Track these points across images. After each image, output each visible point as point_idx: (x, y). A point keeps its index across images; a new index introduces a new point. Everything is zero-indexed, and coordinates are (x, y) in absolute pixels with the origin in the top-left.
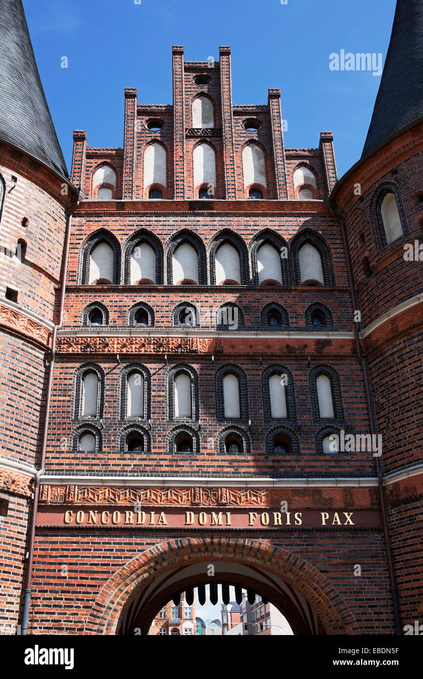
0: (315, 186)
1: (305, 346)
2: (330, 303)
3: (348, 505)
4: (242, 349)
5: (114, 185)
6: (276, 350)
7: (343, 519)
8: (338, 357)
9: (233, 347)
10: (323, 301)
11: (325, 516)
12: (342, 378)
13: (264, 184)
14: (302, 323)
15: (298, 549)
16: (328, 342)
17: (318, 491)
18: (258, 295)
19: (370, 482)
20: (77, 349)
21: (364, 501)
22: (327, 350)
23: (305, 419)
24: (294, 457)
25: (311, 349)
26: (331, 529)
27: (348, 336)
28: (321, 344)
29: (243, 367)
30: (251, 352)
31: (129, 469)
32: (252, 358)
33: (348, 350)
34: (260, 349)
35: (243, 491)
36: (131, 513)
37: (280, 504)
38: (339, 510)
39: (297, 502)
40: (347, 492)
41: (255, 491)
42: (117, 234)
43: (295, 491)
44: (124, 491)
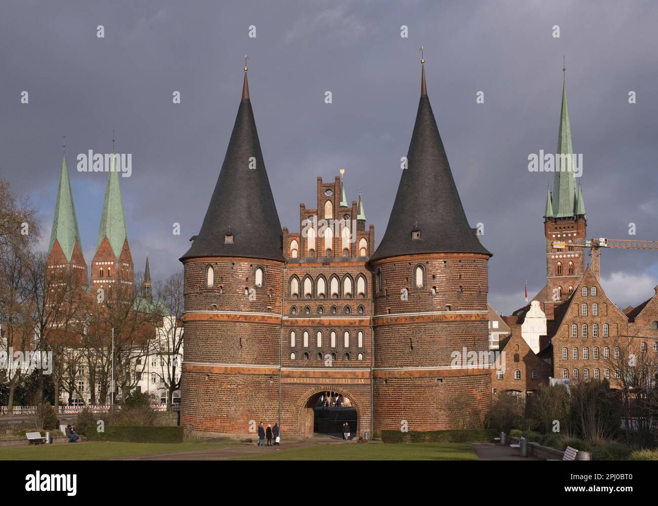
0: (366, 248)
1: (355, 322)
2: (365, 304)
3: (363, 377)
4: (337, 324)
5: (297, 249)
6: (347, 324)
7: (361, 381)
8: (365, 327)
9: (334, 323)
10: (363, 303)
11: (356, 380)
12: (366, 334)
13: (349, 248)
14: (356, 313)
16: (363, 321)
17: (355, 373)
19: (369, 370)
20: (289, 324)
21: (367, 376)
22: (362, 323)
23: (354, 348)
24: (349, 361)
25: (357, 324)
26: (358, 385)
27: (369, 318)
28: (361, 321)
29: (337, 330)
30: (339, 325)
31: (304, 365)
32: (339, 327)
33: (369, 323)
34: (342, 324)
35: (335, 373)
36: (305, 379)
37: (345, 377)
38: (360, 378)
39: (349, 376)
40: (363, 373)
41: (338, 373)
42: (298, 276)
43: (349, 373)
44: (303, 372)
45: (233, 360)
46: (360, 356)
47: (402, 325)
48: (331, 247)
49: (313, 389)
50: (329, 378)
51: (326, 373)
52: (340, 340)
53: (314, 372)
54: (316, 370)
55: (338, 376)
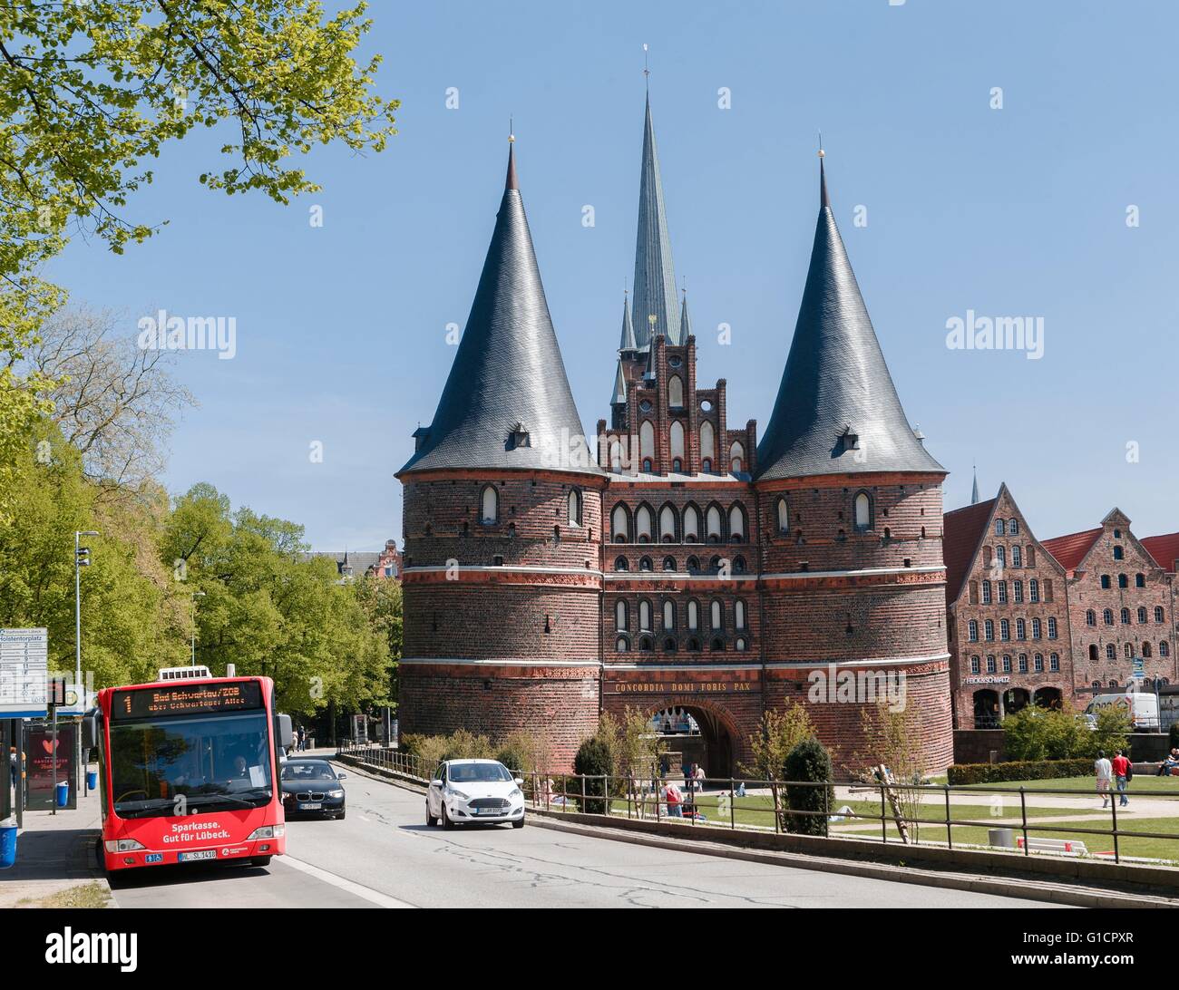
0: (742, 458)
1: (732, 585)
2: (746, 555)
3: (748, 680)
4: (699, 587)
6: (717, 589)
7: (745, 686)
8: (749, 592)
9: (695, 586)
10: (743, 553)
11: (736, 685)
12: (749, 605)
13: (713, 457)
15: (722, 702)
16: (743, 582)
17: (734, 672)
18: (708, 550)
19: (759, 667)
20: (614, 588)
21: (755, 677)
22: (743, 588)
23: (729, 630)
24: (723, 653)
25: (735, 587)
26: (739, 693)
27: (754, 578)
28: (740, 584)
29: (700, 599)
30: (703, 589)
31: (644, 661)
32: (704, 593)
33: (753, 587)
34: (708, 587)
35: (699, 673)
36: (646, 687)
37: (716, 678)
38: (744, 682)
39: (724, 678)
40: (748, 672)
41: (705, 673)
42: (629, 504)
43: (724, 672)
44: (643, 673)
45: (536, 652)
46: (740, 644)
47: (834, 590)
48: (681, 455)
49: (661, 702)
50: (690, 681)
51: (684, 673)
52: (704, 615)
53: (662, 673)
54: (666, 669)
55: (705, 678)
